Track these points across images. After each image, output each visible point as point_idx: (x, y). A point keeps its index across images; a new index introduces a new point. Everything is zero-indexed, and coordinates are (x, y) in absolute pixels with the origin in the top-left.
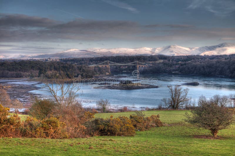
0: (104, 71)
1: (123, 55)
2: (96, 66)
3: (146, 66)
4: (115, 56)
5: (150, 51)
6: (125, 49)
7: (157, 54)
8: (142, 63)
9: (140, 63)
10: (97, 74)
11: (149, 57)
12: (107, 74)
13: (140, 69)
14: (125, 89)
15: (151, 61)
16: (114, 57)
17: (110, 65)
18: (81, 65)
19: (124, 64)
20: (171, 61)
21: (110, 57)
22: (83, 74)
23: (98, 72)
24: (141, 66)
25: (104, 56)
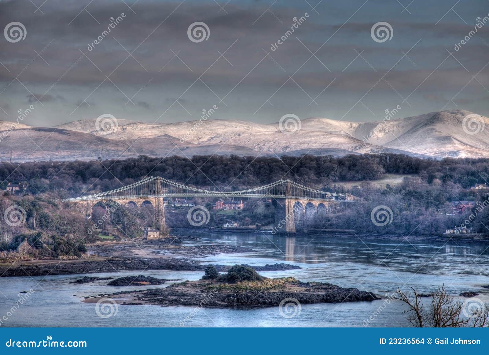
0: (138, 221)
1: (228, 152)
2: (104, 200)
3: (326, 204)
4: (190, 158)
5: (348, 137)
6: (239, 127)
7: (378, 147)
8: (310, 189)
9: (301, 187)
10: (106, 234)
11: (340, 162)
12: (153, 235)
13: (298, 217)
14: (226, 307)
15: (352, 179)
16: (185, 160)
17: (164, 195)
18: (34, 193)
19: (226, 195)
20: (438, 181)
21: (166, 160)
22: (39, 235)
23: (110, 228)
24: (304, 202)
25: (141, 157)
